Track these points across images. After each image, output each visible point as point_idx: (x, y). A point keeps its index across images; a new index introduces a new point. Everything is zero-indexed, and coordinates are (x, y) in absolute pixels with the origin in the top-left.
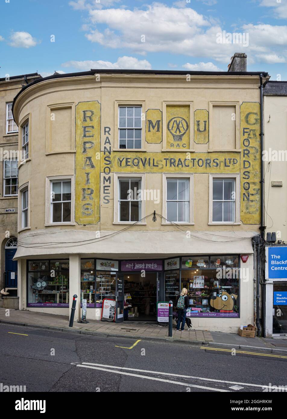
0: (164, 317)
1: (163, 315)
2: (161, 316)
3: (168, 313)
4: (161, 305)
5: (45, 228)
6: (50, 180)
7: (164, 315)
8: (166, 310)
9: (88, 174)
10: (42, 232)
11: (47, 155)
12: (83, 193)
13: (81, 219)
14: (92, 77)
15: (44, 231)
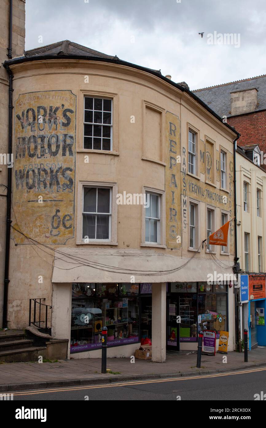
0: (209, 346)
1: (208, 344)
2: (207, 345)
3: (213, 342)
4: (207, 334)
5: (139, 248)
6: (146, 191)
7: (210, 344)
8: (211, 339)
9: (173, 192)
10: (137, 253)
11: (143, 160)
12: (170, 213)
13: (169, 242)
14: (180, 92)
15: (139, 252)
